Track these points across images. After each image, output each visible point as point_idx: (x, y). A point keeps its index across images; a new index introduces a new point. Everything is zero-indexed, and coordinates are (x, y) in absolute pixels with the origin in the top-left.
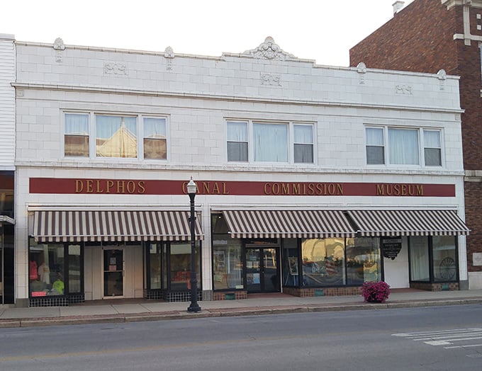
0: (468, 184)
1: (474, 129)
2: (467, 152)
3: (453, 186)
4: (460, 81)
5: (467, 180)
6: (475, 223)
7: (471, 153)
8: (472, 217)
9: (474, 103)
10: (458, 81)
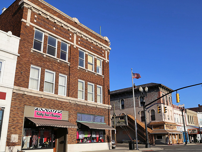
0: (15, 93)
1: (24, 66)
2: (18, 77)
3: (5, 94)
4: (20, 41)
5: (14, 91)
6: (15, 116)
7: (20, 77)
8: (15, 113)
9: (27, 53)
10: (19, 40)
